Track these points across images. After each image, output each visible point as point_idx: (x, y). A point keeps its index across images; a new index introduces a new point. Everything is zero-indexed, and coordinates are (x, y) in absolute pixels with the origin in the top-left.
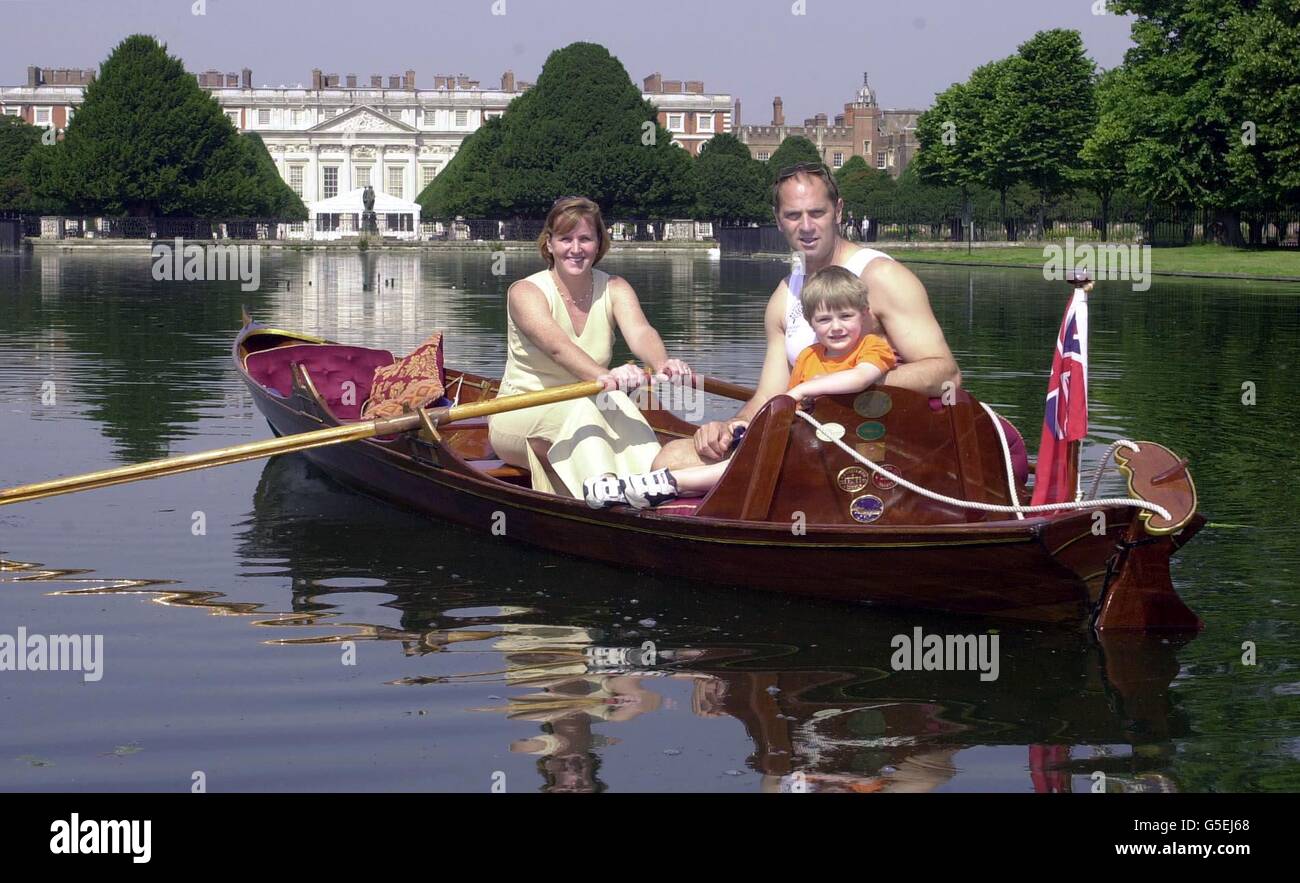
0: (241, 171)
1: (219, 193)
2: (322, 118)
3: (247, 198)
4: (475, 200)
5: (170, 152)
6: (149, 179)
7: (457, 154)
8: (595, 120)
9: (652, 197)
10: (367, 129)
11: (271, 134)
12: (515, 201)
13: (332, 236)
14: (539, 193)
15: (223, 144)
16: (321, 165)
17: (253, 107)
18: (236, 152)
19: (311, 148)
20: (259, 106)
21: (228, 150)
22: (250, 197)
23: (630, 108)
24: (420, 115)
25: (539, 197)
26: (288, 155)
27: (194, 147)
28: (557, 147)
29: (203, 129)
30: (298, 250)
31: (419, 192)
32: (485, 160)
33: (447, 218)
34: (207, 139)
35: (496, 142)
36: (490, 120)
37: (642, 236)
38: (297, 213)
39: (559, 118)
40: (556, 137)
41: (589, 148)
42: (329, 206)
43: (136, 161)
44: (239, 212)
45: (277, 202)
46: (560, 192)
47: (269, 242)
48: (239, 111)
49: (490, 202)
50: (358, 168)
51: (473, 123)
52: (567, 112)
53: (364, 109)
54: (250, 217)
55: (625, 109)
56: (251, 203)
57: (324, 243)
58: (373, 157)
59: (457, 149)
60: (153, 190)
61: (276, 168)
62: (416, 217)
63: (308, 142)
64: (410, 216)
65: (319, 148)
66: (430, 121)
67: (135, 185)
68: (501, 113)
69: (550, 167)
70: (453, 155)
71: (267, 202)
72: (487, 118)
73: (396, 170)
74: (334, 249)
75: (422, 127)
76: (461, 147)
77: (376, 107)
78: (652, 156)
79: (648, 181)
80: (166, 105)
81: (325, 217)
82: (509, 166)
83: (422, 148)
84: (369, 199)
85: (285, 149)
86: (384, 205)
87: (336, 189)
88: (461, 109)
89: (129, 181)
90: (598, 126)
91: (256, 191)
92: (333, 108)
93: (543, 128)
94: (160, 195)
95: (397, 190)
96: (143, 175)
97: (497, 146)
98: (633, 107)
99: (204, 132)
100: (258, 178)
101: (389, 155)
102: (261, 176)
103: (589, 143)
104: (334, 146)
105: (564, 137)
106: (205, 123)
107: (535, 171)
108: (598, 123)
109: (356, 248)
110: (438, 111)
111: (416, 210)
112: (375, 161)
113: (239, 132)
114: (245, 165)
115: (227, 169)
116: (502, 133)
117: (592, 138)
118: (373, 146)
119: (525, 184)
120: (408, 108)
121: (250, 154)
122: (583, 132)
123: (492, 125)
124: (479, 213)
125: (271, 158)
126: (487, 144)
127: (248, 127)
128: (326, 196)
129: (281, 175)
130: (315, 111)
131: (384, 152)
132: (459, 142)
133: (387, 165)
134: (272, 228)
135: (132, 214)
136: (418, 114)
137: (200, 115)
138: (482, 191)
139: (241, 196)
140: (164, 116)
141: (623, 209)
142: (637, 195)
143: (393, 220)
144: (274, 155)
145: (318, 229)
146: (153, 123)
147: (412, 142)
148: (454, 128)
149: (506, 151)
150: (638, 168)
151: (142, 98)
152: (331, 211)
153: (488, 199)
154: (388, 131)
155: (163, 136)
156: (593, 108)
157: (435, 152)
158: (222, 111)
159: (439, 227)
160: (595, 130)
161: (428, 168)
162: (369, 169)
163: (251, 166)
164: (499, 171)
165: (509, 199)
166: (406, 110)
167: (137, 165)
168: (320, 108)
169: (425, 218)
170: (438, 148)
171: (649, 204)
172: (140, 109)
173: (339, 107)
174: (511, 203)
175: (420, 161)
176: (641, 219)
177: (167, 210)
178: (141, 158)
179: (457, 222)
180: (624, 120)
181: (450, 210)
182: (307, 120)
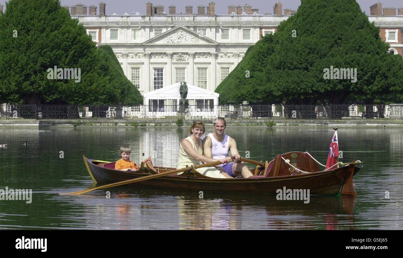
0: (98, 73)
1: (83, 87)
2: (153, 35)
3: (101, 91)
4: (255, 91)
5: (51, 59)
6: (37, 78)
7: (244, 58)
8: (337, 37)
9: (375, 88)
10: (183, 42)
11: (118, 46)
12: (283, 92)
13: (159, 115)
14: (299, 86)
15: (86, 55)
16: (152, 66)
17: (107, 28)
18: (95, 60)
19: (145, 55)
20: (110, 27)
21: (89, 59)
22: (104, 90)
23: (360, 28)
24: (219, 32)
25: (299, 89)
26: (130, 60)
27: (66, 57)
28: (311, 55)
29: (73, 45)
30: (136, 126)
31: (218, 84)
32: (263, 63)
33: (237, 103)
34: (75, 52)
35: (270, 51)
36: (266, 37)
37: (369, 115)
38: (135, 100)
39: (312, 36)
40: (311, 49)
41: (333, 56)
42: (157, 95)
43: (29, 67)
44: (96, 99)
45: (122, 93)
46: (313, 85)
47: (117, 121)
48: (98, 31)
49: (266, 92)
50: (177, 69)
51: (254, 37)
52: (318, 31)
53: (181, 28)
54: (104, 103)
55: (357, 29)
56: (105, 94)
57: (154, 120)
58: (187, 61)
59: (243, 55)
60: (40, 86)
61: (121, 69)
62: (216, 102)
63: (143, 51)
64: (212, 101)
65: (151, 55)
66: (225, 36)
67: (28, 83)
68: (273, 31)
69: (306, 69)
70: (240, 59)
71: (115, 93)
72: (264, 35)
73: (202, 70)
74: (161, 125)
75: (220, 40)
76: (246, 54)
77: (188, 27)
78: (376, 60)
79: (373, 77)
80: (48, 30)
81: (155, 101)
82: (278, 68)
83: (220, 55)
84: (184, 91)
85: (128, 56)
86: (194, 94)
87: (162, 83)
88: (246, 28)
89: (25, 80)
90: (339, 41)
91: (108, 86)
92: (159, 28)
93: (301, 42)
94: (44, 89)
95: (203, 84)
96: (33, 76)
97: (270, 55)
98: (362, 28)
99: (73, 47)
100: (109, 77)
101: (197, 60)
102: (111, 76)
103: (333, 52)
104: (161, 54)
105: (315, 49)
106: (74, 41)
107: (296, 71)
108: (339, 39)
109: (175, 124)
110: (230, 29)
111: (215, 97)
112: (188, 63)
113: (97, 45)
114: (101, 69)
115: (88, 72)
116: (274, 45)
117: (335, 48)
118: (187, 54)
119: (290, 81)
120: (210, 27)
121: (104, 61)
122: (329, 45)
123: (267, 40)
124: (258, 99)
125: (118, 63)
126: (263, 52)
127: (103, 42)
128: (155, 88)
129: (125, 74)
130: (148, 30)
131: (194, 57)
132: (245, 50)
133: (196, 66)
134: (119, 110)
135: (26, 102)
136: (217, 31)
137: (71, 36)
138: (260, 85)
139: (98, 89)
140: (47, 36)
141: (356, 97)
142: (365, 87)
143: (200, 104)
144: (120, 60)
145: (150, 111)
146: (40, 41)
147: (213, 51)
148: (241, 41)
149: (276, 58)
150: (366, 69)
151: (33, 25)
152: (158, 98)
153: (265, 91)
154: (197, 43)
155: (46, 50)
156: (335, 28)
157: (229, 57)
158: (85, 32)
159: (232, 108)
160: (337, 43)
161: (224, 68)
162: (184, 69)
163: (105, 69)
164: (272, 71)
165: (279, 90)
166: (209, 29)
167: (29, 69)
168: (151, 28)
169: (222, 102)
170: (231, 55)
171: (374, 93)
172: (31, 33)
173: (164, 27)
174: (280, 93)
175: (218, 63)
176: (369, 103)
177: (49, 99)
178: (32, 64)
179: (243, 105)
180: (356, 37)
181: (239, 97)
182: (143, 36)
